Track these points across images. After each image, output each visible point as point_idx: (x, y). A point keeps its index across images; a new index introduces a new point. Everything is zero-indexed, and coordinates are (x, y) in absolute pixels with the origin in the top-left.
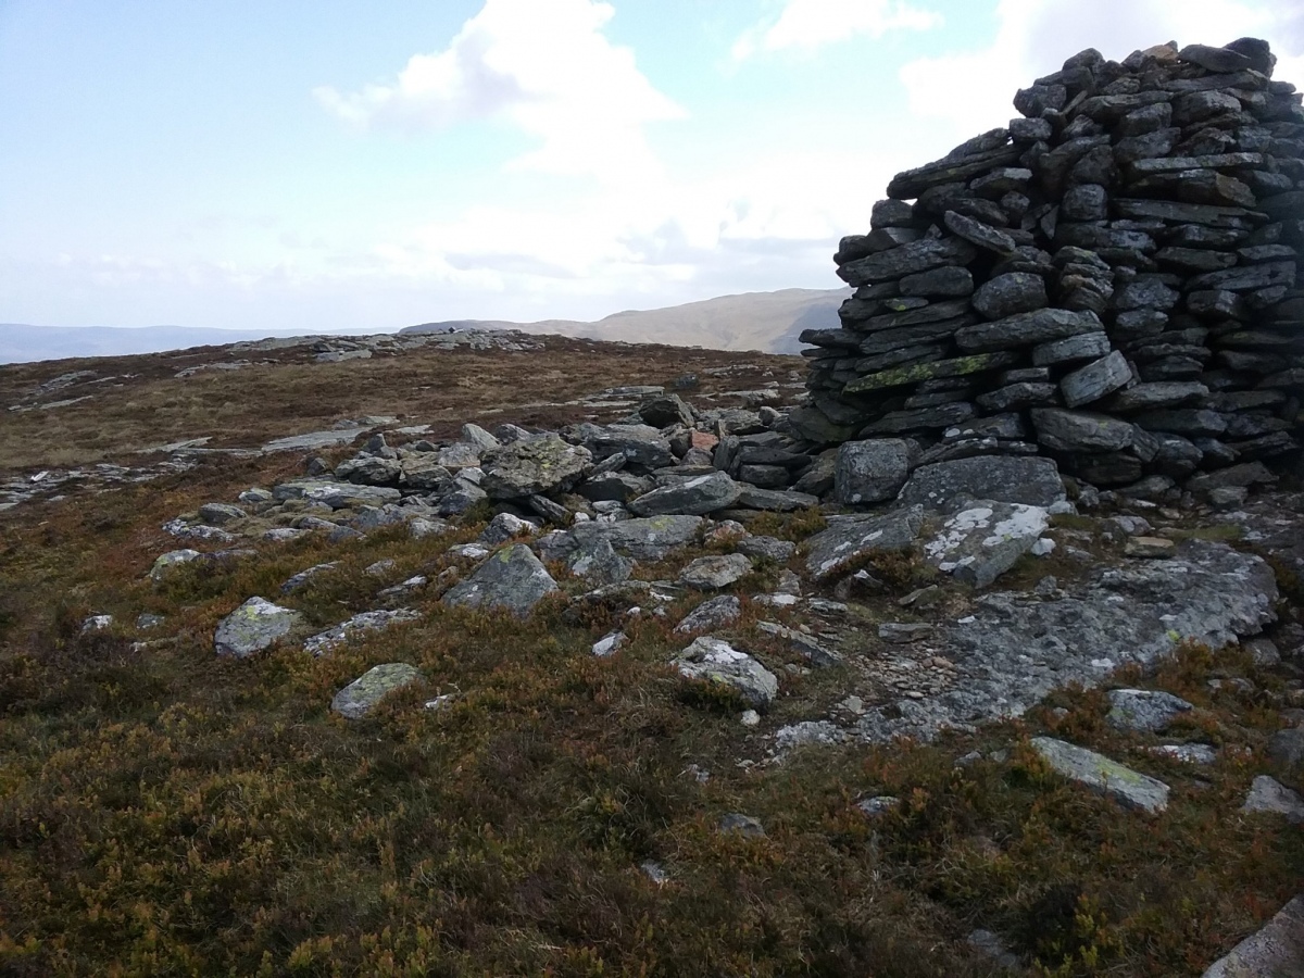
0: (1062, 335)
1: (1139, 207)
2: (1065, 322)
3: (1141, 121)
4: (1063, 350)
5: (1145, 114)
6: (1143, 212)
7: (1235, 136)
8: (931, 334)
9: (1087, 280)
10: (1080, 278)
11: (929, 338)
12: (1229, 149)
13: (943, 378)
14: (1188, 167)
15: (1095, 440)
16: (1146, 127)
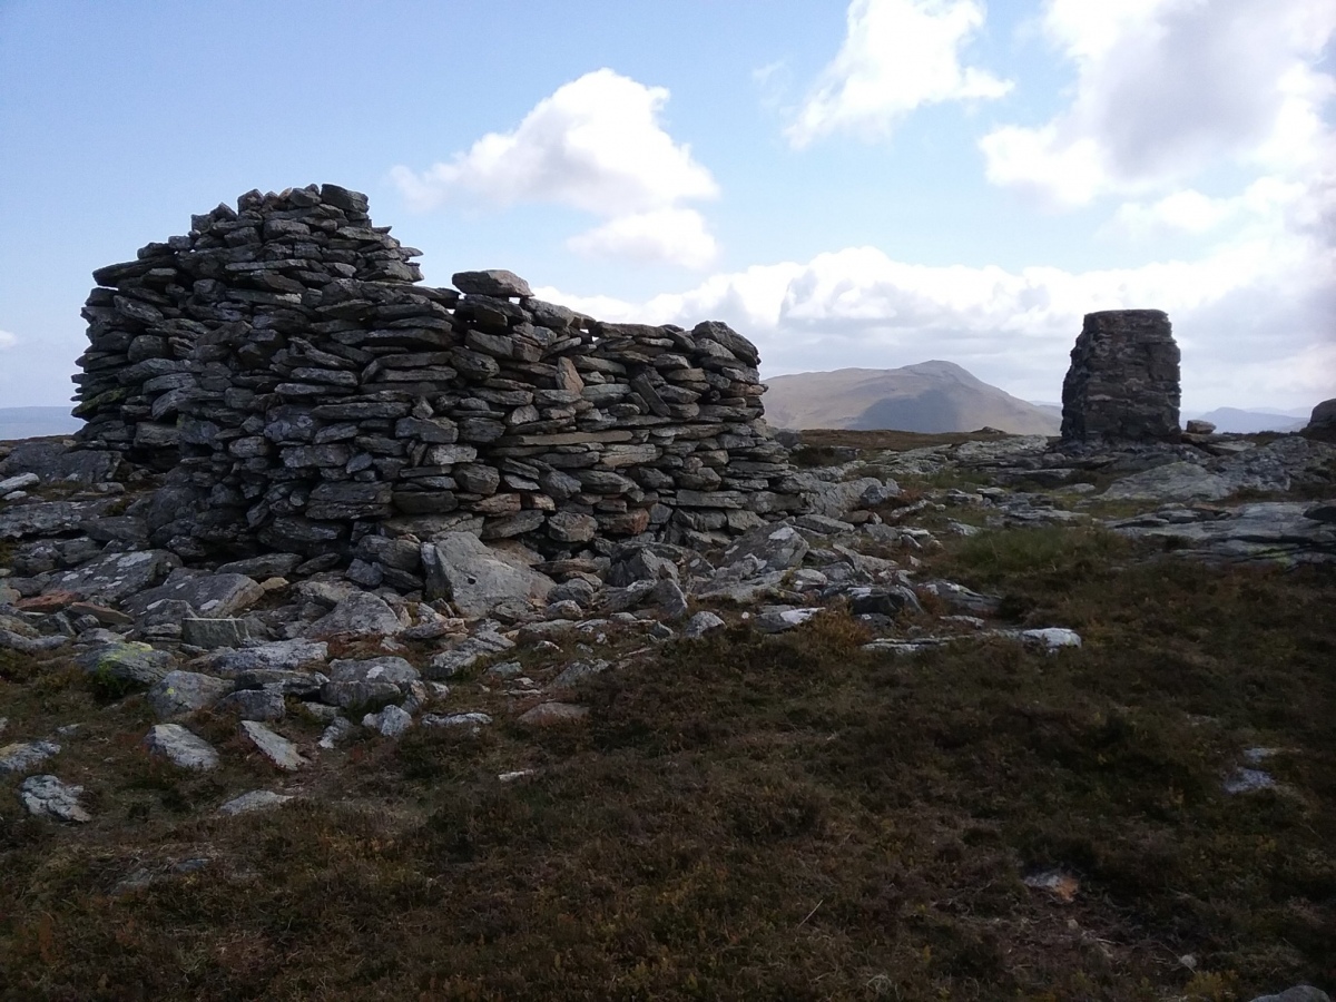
0: (155, 375)
1: (234, 294)
2: (158, 366)
3: (233, 239)
4: (152, 385)
5: (235, 235)
6: (236, 297)
7: (293, 249)
8: (107, 375)
9: (183, 340)
10: (177, 339)
11: (105, 378)
12: (287, 256)
13: (105, 404)
14: (258, 269)
15: (147, 440)
16: (239, 242)
